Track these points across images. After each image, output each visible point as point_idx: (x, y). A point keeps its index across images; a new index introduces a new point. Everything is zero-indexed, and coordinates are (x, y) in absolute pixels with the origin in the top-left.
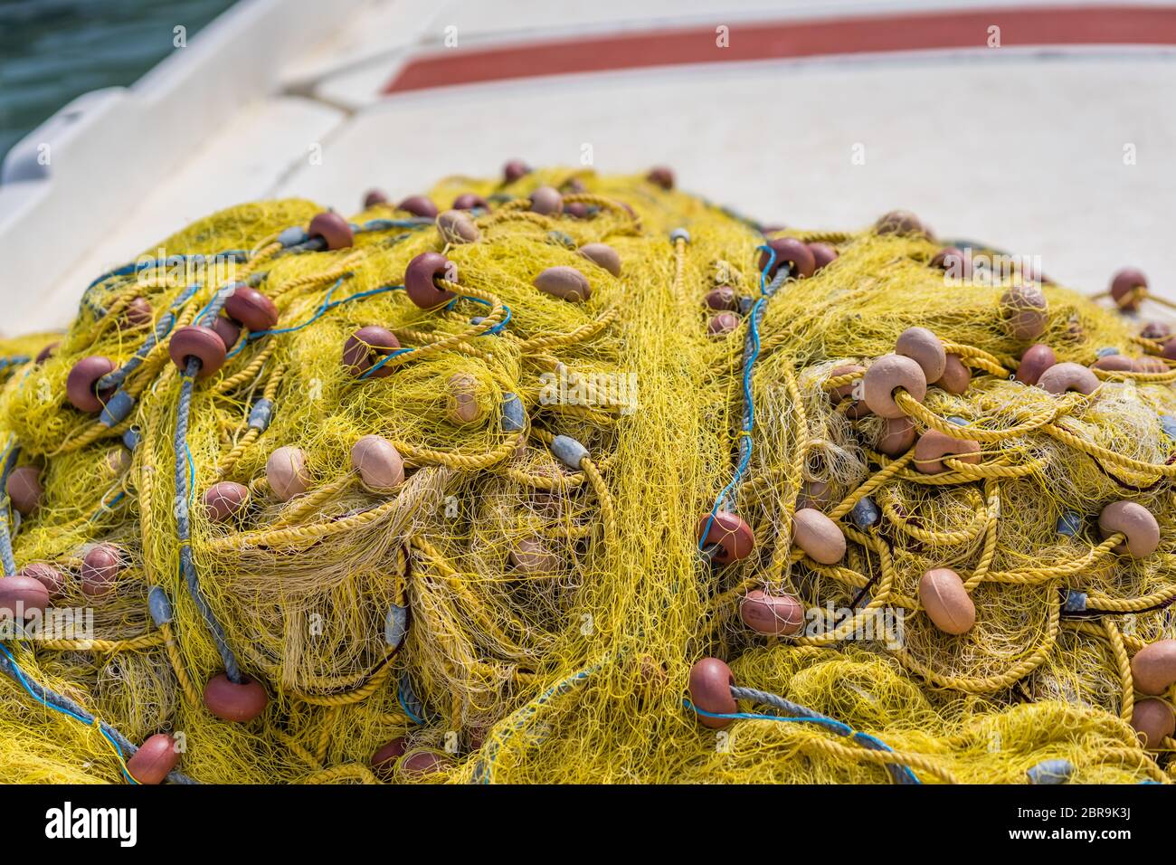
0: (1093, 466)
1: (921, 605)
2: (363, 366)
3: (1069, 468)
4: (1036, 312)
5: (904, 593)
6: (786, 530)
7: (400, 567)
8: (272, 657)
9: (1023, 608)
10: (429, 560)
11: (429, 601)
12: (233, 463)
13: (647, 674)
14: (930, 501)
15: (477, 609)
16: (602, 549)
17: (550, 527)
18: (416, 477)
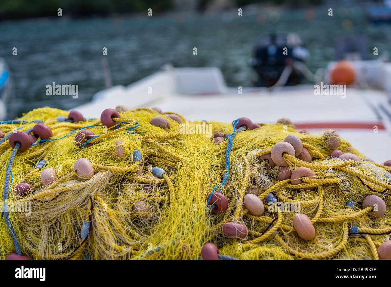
0: (359, 182)
1: (293, 228)
2: (82, 143)
3: (350, 182)
4: (336, 138)
5: (287, 225)
6: (241, 200)
7: (89, 206)
8: (34, 246)
9: (334, 231)
10: (100, 204)
11: (99, 219)
12: (28, 178)
13: (184, 248)
14: (297, 194)
15: (118, 225)
16: (169, 204)
17: (149, 196)
18: (98, 174)
